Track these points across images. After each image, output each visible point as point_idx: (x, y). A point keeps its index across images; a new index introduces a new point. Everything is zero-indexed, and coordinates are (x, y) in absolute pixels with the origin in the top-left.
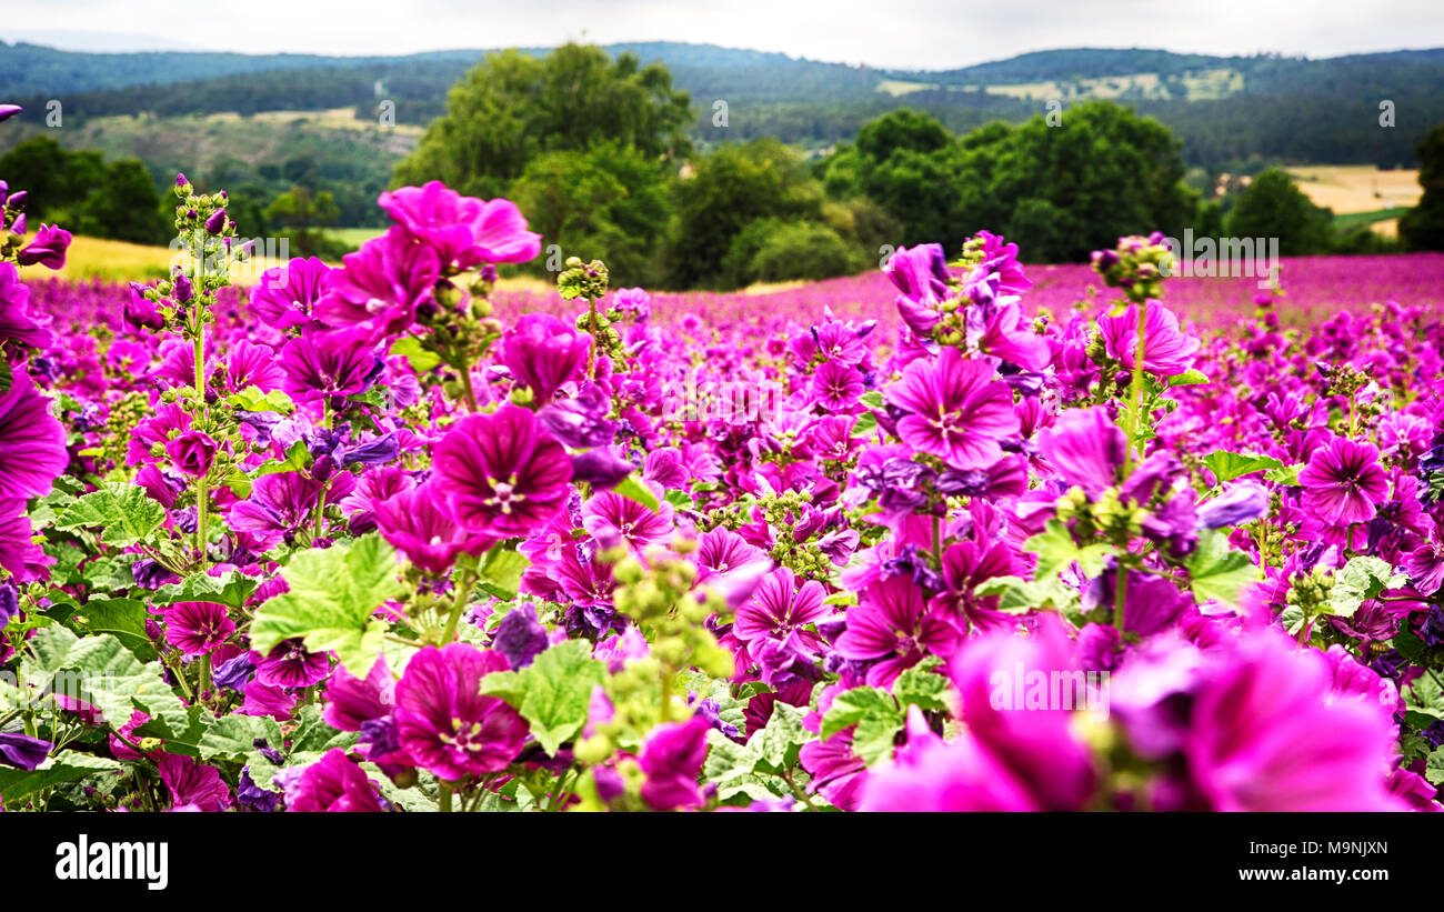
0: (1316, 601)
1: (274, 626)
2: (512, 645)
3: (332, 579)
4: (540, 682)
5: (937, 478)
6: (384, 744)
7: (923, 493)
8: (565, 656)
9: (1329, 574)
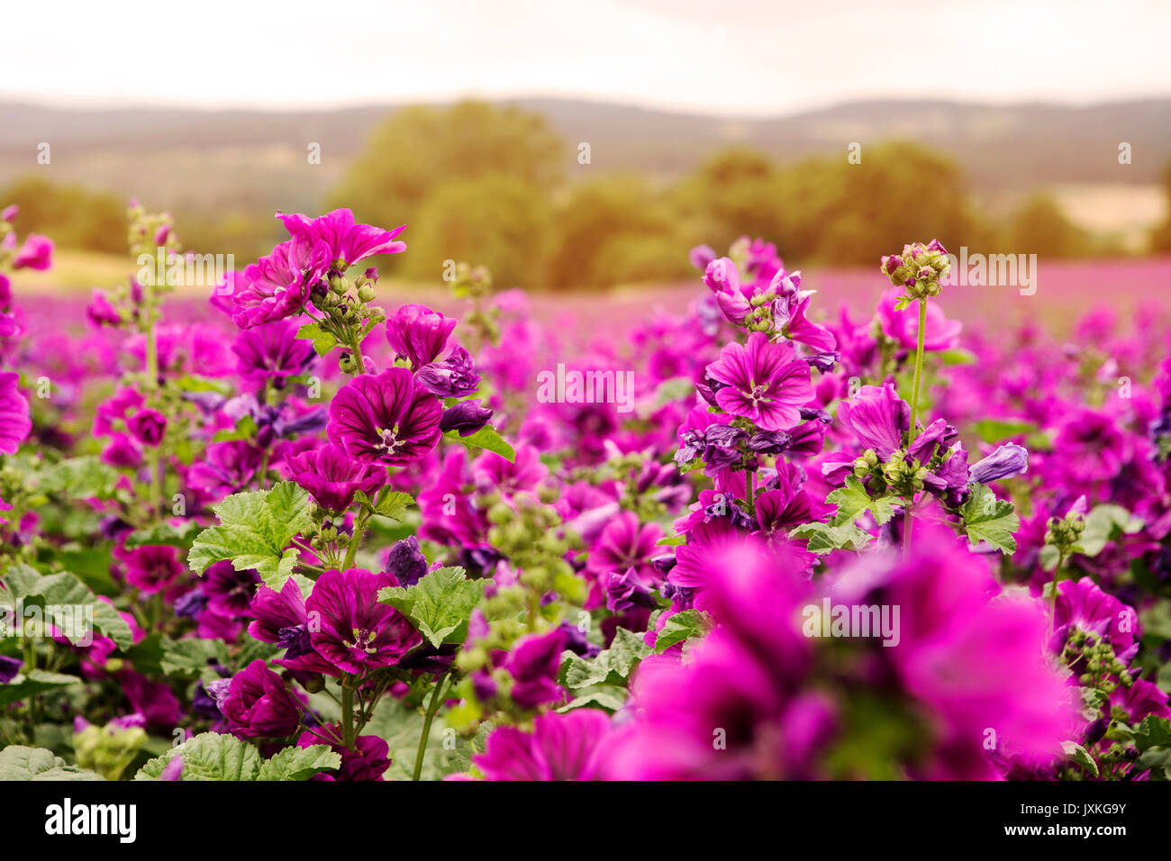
0: (1070, 542)
1: (208, 552)
2: (400, 569)
3: (255, 516)
4: (424, 599)
5: (749, 439)
6: (298, 647)
7: (739, 452)
8: (443, 579)
9: (1080, 519)
